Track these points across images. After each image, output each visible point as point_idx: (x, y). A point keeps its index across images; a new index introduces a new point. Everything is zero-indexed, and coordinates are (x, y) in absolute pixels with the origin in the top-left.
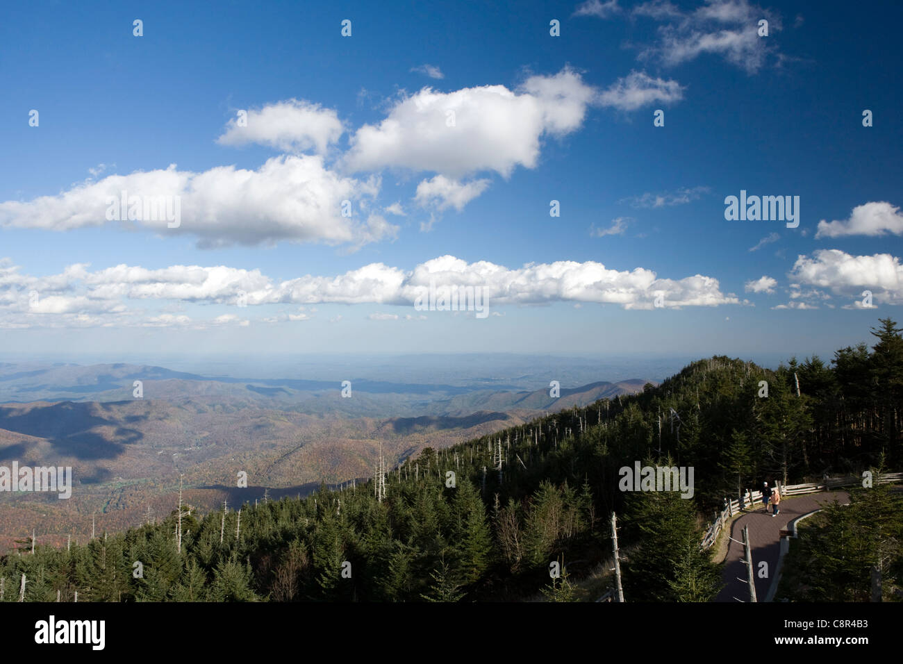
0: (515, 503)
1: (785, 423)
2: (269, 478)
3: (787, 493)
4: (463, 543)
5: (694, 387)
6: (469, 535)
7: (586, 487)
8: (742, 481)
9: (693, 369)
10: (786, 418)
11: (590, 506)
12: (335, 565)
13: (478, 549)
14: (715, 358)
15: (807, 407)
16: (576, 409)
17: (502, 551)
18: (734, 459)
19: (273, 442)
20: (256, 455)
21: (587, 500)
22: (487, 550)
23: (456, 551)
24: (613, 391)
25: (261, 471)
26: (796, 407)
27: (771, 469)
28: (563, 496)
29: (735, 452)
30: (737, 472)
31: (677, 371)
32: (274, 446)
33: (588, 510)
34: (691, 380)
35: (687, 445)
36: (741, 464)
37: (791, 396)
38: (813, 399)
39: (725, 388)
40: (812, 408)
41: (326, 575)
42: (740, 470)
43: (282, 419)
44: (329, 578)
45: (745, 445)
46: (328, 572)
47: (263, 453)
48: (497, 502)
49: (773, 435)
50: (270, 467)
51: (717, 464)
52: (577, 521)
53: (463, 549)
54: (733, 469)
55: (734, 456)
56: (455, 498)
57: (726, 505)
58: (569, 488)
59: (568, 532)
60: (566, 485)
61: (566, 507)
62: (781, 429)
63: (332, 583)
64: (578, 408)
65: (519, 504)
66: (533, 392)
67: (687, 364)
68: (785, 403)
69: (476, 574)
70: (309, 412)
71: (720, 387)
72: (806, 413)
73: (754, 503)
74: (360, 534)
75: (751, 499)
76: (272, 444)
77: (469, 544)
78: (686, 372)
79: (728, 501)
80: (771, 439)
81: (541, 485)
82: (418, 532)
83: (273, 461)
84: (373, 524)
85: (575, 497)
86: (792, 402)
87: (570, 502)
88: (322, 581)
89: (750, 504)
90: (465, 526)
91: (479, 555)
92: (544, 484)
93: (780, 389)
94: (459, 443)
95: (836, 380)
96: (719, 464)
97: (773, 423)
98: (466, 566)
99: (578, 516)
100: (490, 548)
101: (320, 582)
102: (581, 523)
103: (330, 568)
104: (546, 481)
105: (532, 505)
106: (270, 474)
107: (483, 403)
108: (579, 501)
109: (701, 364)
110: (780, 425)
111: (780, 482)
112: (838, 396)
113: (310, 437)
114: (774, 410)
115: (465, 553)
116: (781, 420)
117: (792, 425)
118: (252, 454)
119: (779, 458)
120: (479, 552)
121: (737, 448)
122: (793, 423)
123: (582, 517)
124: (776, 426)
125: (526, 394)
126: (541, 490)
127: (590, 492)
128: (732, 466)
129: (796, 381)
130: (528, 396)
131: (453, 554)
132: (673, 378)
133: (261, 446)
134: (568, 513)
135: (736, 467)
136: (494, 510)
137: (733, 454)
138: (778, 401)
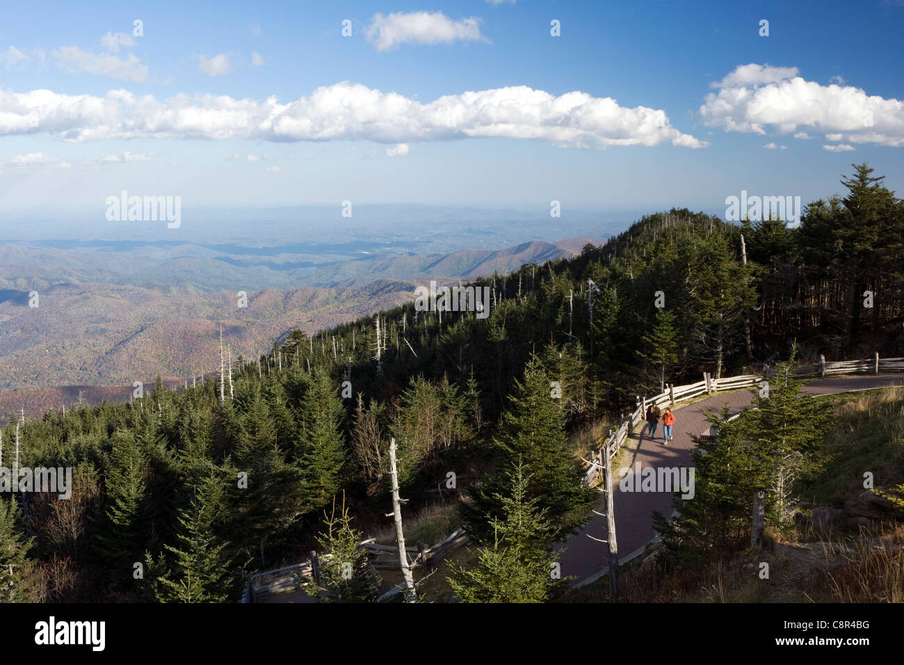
0: (378, 406)
1: (724, 300)
2: (99, 373)
3: (717, 388)
4: (305, 459)
5: (641, 249)
6: (314, 450)
7: (472, 383)
8: (666, 372)
9: (643, 226)
10: (724, 293)
11: (476, 407)
12: (129, 496)
13: (326, 466)
14: (673, 211)
15: (754, 278)
16: (496, 277)
17: (361, 468)
18: (656, 345)
19: (103, 326)
20: (79, 344)
21: (472, 398)
22: (338, 467)
23: (296, 469)
24: (551, 252)
25: (86, 366)
26: (738, 279)
27: (703, 358)
28: (442, 395)
29: (659, 337)
30: (661, 362)
31: (625, 228)
32: (103, 331)
33: (474, 413)
34: (639, 241)
35: (601, 328)
36: (665, 351)
37: (733, 265)
38: (761, 268)
39: (669, 251)
40: (760, 279)
41: (119, 509)
42: (664, 359)
43: (113, 295)
44: (124, 512)
45: (672, 328)
46: (121, 504)
47: (90, 341)
48: (360, 403)
49: (708, 314)
50: (100, 360)
51: (636, 353)
52: (458, 426)
53: (304, 467)
54: (657, 358)
55: (657, 342)
56: (303, 399)
57: (638, 404)
58: (450, 384)
59: (447, 441)
60: (446, 382)
61: (444, 408)
62: (718, 307)
63: (128, 518)
64: (499, 275)
65: (382, 407)
66: (448, 255)
67: (638, 219)
68: (724, 274)
69: (325, 498)
70: (149, 286)
71: (662, 251)
72: (750, 286)
73: (675, 401)
74: (173, 450)
75: (671, 397)
76: (101, 330)
77: (315, 461)
78: (635, 230)
79: (641, 400)
80: (704, 319)
81: (412, 381)
82: (249, 447)
83: (104, 352)
84: (192, 436)
85: (457, 396)
86: (734, 273)
87: (450, 403)
88: (114, 514)
89: (670, 402)
90: (310, 438)
91: (328, 474)
92: (416, 381)
93: (720, 255)
94: (345, 323)
95: (795, 243)
96: (638, 353)
97: (707, 298)
98: (311, 488)
99: (460, 420)
100: (342, 464)
101: (111, 517)
102: (464, 428)
103: (123, 499)
104: (419, 377)
105: (399, 409)
106: (100, 369)
107: (383, 269)
108: (462, 401)
109: (655, 220)
110: (716, 302)
111: (709, 374)
112: (797, 264)
113: (154, 319)
114: (711, 282)
115: (308, 471)
116: (719, 296)
117: (732, 302)
118: (74, 343)
119: (712, 344)
120: (328, 470)
121: (661, 331)
122: (733, 299)
123: (465, 421)
124: (712, 303)
125: (439, 258)
126: (413, 388)
127: (477, 389)
128: (654, 354)
129: (742, 245)
130: (442, 259)
131: (292, 473)
132: (619, 237)
133: (87, 332)
134: (446, 417)
135: (660, 355)
136: (356, 413)
137: (656, 339)
138: (715, 272)
